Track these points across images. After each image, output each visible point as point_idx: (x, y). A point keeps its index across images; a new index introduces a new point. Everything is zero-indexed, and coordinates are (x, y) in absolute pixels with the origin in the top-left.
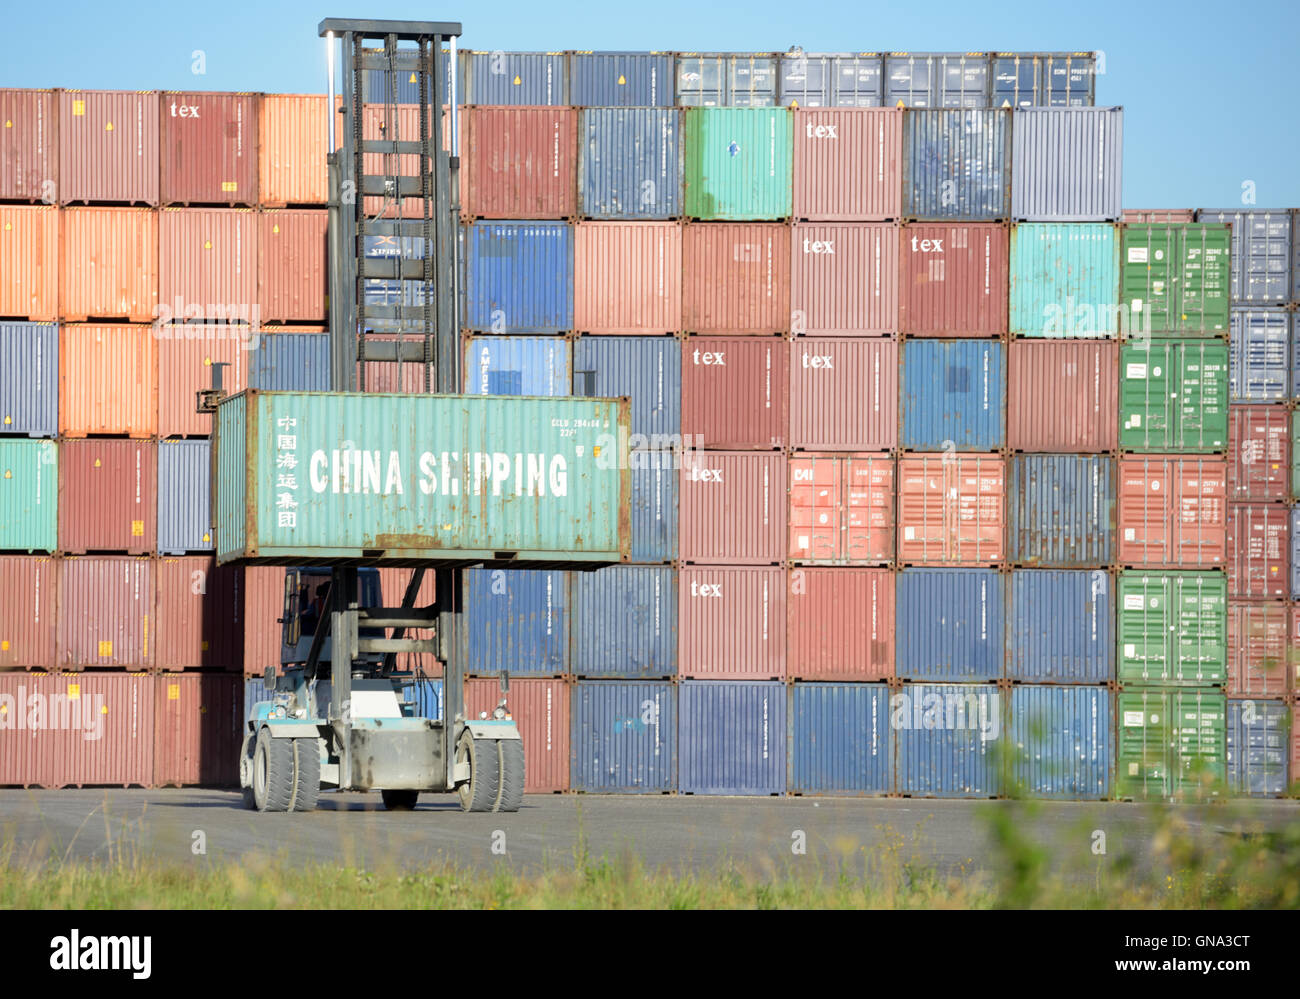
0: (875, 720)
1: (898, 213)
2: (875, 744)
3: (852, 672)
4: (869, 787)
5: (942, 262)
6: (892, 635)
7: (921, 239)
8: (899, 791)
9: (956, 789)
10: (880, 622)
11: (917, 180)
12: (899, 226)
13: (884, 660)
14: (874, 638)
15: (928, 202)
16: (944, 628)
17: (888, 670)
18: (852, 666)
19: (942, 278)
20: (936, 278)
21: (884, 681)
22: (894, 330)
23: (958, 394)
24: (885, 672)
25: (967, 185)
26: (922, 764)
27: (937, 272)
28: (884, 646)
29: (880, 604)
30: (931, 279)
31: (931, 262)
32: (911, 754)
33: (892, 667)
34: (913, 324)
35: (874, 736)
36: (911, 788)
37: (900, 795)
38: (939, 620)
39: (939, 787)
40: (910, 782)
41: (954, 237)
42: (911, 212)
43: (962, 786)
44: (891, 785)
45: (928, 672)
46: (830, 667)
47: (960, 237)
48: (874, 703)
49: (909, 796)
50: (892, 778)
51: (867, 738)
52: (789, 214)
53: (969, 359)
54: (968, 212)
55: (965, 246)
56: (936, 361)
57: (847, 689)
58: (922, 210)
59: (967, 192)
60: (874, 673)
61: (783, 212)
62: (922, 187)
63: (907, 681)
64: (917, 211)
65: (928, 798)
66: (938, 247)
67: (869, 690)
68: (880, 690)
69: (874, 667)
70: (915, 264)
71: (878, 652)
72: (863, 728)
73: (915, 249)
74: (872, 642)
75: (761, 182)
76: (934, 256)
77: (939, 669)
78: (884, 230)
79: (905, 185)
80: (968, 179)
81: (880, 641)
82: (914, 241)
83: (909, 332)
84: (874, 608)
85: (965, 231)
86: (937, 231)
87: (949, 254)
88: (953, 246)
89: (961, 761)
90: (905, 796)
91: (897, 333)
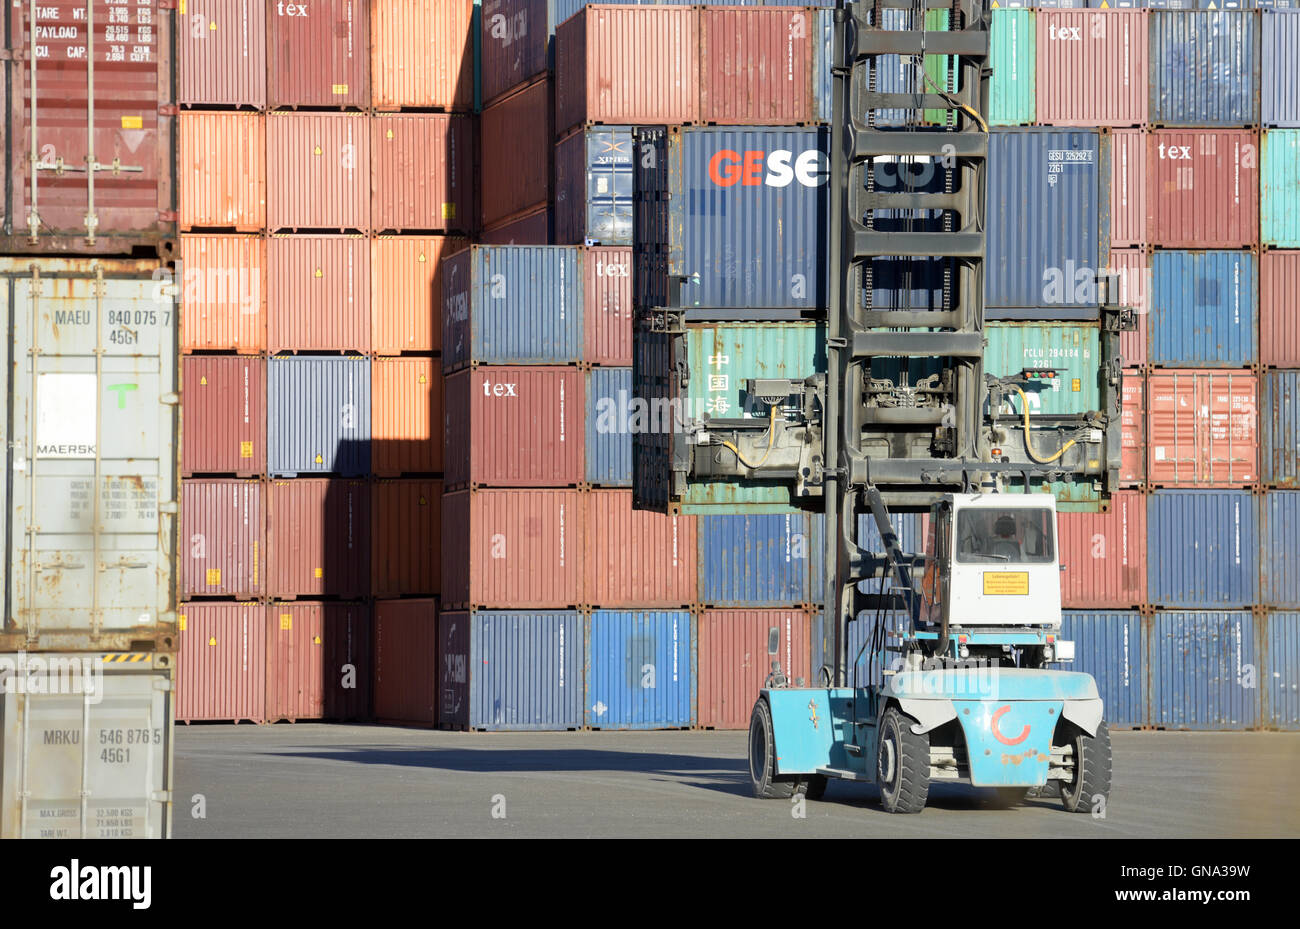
0: (1126, 649)
1: (1145, 119)
2: (1127, 675)
3: (1102, 599)
4: (1121, 720)
5: (1191, 169)
6: (1143, 560)
7: (1168, 145)
8: (1153, 722)
9: (1211, 721)
10: (1131, 549)
11: (1163, 85)
12: (1146, 132)
13: (1137, 586)
14: (1125, 563)
15: (1175, 107)
16: (1197, 553)
17: (1139, 596)
18: (1103, 593)
19: (1191, 187)
20: (1184, 186)
21: (1135, 608)
22: (1142, 241)
23: (1208, 307)
24: (1137, 598)
25: (1216, 89)
26: (1176, 695)
27: (1185, 180)
28: (1136, 572)
29: (1131, 527)
30: (1179, 188)
31: (1179, 170)
32: (1164, 684)
33: (1143, 594)
34: (1162, 234)
35: (1126, 666)
36: (1165, 720)
37: (1153, 728)
38: (1191, 544)
39: (1193, 719)
40: (1164, 713)
41: (1202, 143)
42: (1158, 117)
43: (1216, 718)
44: (1145, 718)
45: (1180, 599)
46: (1079, 593)
47: (1208, 144)
48: (1126, 632)
49: (1163, 729)
50: (1145, 710)
51: (1119, 667)
52: (1033, 120)
53: (1219, 271)
54: (1215, 117)
55: (1214, 153)
56: (1185, 273)
57: (1097, 618)
58: (1169, 115)
59: (1216, 96)
60: (1125, 600)
61: (1026, 117)
62: (1169, 91)
63: (1160, 608)
64: (1164, 117)
65: (1182, 730)
66: (1186, 154)
67: (1120, 617)
68: (1132, 619)
69: (1125, 593)
70: (1163, 171)
71: (1129, 577)
72: (1115, 657)
73: (1162, 156)
74: (1123, 567)
75: (1003, 87)
76: (1182, 163)
77: (1192, 595)
78: (1130, 136)
79: (1151, 89)
80: (1216, 83)
81: (1131, 566)
82: (1162, 148)
83: (1158, 243)
84: (1125, 532)
85: (1214, 137)
86: (1185, 137)
87: (1198, 162)
88: (1202, 153)
89: (1216, 692)
90: (1159, 729)
91: (1146, 244)
